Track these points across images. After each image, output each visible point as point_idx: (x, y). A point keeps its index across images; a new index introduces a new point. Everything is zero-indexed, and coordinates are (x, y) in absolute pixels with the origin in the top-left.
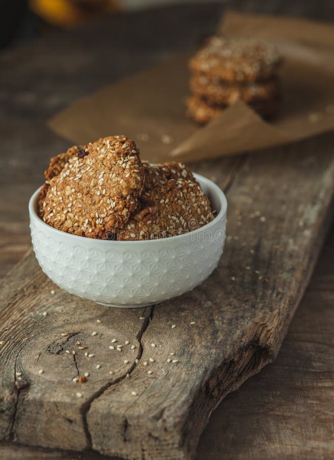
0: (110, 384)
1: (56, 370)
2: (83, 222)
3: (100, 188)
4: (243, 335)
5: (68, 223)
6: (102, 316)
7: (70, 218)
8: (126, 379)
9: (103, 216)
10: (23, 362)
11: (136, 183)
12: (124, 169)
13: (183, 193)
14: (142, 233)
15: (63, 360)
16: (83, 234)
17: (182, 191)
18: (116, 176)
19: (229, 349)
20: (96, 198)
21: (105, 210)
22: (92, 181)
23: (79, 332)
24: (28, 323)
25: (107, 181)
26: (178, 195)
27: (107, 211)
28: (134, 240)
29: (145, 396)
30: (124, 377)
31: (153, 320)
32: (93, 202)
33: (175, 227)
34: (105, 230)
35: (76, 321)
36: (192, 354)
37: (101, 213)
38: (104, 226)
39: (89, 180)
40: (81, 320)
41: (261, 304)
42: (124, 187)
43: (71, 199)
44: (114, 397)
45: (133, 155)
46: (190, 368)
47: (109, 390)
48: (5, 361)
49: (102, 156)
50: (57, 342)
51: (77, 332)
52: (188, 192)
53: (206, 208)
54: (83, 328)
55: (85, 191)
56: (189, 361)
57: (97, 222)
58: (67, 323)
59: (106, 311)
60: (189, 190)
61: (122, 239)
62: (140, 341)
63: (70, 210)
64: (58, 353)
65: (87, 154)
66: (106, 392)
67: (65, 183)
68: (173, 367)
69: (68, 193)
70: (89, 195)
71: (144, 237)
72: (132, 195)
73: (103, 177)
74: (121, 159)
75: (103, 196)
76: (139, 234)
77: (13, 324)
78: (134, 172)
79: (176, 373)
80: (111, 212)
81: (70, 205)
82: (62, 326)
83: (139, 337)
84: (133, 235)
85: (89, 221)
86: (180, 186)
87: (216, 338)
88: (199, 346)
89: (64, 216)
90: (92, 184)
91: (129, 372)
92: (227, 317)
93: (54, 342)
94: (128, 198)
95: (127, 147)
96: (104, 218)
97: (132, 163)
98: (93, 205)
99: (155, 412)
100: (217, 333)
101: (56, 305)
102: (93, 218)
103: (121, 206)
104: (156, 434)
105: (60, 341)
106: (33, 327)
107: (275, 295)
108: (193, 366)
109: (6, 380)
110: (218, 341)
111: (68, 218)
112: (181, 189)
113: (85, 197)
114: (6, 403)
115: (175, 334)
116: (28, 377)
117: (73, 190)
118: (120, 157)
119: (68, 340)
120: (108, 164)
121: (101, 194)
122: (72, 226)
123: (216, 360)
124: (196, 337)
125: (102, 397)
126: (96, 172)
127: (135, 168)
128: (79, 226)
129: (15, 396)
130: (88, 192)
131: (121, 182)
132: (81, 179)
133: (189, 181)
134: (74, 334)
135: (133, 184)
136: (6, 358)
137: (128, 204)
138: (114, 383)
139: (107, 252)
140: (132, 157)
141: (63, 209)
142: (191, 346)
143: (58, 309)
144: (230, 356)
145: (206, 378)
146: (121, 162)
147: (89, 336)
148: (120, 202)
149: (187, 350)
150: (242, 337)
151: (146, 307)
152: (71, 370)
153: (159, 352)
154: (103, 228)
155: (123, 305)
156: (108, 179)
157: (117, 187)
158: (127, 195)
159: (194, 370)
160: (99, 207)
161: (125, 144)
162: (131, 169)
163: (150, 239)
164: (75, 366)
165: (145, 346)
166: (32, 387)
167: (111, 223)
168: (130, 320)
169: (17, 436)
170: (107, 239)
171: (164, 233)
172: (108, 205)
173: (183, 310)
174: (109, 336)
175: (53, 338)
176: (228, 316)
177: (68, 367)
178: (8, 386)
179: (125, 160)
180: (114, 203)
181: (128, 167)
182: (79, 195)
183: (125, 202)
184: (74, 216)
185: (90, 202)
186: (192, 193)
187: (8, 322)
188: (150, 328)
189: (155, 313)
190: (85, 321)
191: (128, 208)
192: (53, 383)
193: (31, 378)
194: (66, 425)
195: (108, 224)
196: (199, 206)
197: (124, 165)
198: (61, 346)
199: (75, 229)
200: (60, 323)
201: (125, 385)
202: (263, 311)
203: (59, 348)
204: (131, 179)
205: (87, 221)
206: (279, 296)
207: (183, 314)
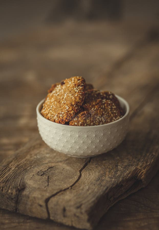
0: (61, 191)
1: (39, 183)
2: (55, 115)
3: (64, 100)
4: (130, 173)
5: (49, 115)
6: (67, 160)
7: (50, 112)
8: (69, 189)
9: (63, 113)
10: (25, 178)
11: (79, 99)
12: (76, 92)
13: (104, 106)
14: (80, 123)
15: (43, 179)
16: (54, 121)
17: (104, 105)
18: (72, 95)
19: (121, 179)
20: (62, 104)
21: (64, 110)
22: (62, 97)
23: (53, 167)
24: (32, 161)
25: (67, 97)
26: (101, 106)
27: (65, 111)
28: (77, 126)
29: (75, 198)
30: (68, 188)
31: (90, 163)
32: (60, 106)
33: (98, 122)
34: (63, 120)
35: (54, 161)
36: (103, 180)
37: (62, 112)
38: (63, 118)
39: (61, 96)
40: (56, 161)
41: (142, 160)
42: (73, 100)
43: (52, 104)
44: (62, 197)
45: (82, 86)
46: (100, 187)
47: (60, 193)
48: (18, 177)
49: (69, 85)
50: (43, 170)
51: (53, 166)
52: (107, 106)
53: (116, 114)
54: (56, 165)
55: (58, 101)
56: (101, 183)
57: (60, 115)
58: (50, 162)
59: (69, 158)
60: (108, 105)
61: (71, 125)
62: (80, 173)
63: (51, 109)
64: (41, 175)
65: (64, 84)
66: (58, 194)
67: (52, 96)
68: (92, 186)
69: (52, 101)
70: (59, 103)
71: (81, 125)
72: (77, 104)
73: (66, 95)
74: (76, 88)
75: (65, 104)
76: (79, 123)
77: (26, 161)
78: (79, 94)
79: (93, 188)
80: (66, 111)
81: (51, 107)
82: (47, 164)
83: (80, 171)
84: (76, 123)
85: (57, 115)
86: (103, 103)
87: (116, 174)
88: (107, 177)
89: (48, 111)
90: (61, 98)
91: (71, 186)
92: (124, 165)
93: (41, 170)
94: (74, 106)
95: (80, 82)
96: (63, 114)
97: (80, 90)
98: (60, 108)
99: (78, 205)
100: (117, 172)
101: (47, 153)
102: (59, 113)
103: (71, 109)
104: (77, 214)
105: (44, 170)
106: (34, 163)
107: (150, 156)
108: (101, 186)
109: (15, 185)
110: (117, 175)
111: (49, 112)
112: (104, 104)
113: (58, 103)
114: (14, 195)
115: (97, 171)
116: (25, 185)
117: (54, 100)
118: (76, 86)
119: (48, 170)
120: (70, 89)
121: (64, 103)
122: (51, 117)
123: (113, 184)
124: (107, 173)
125: (56, 196)
126: (65, 92)
127: (81, 92)
128: (53, 117)
129: (17, 192)
130: (59, 101)
131: (73, 98)
132: (58, 95)
133: (109, 101)
134: (51, 167)
135: (78, 100)
136: (18, 176)
137: (74, 109)
138: (63, 191)
139: (63, 130)
140: (81, 87)
141: (48, 108)
142: (103, 177)
143: (48, 155)
144: (120, 182)
145: (106, 192)
146: (75, 89)
147: (58, 169)
148: (71, 107)
149: (101, 179)
150: (128, 174)
151: (87, 158)
152: (45, 183)
153: (88, 179)
154: (62, 119)
155: (79, 156)
156: (68, 96)
157: (70, 100)
158: (74, 104)
159: (102, 188)
160: (62, 109)
161: (79, 81)
162: (78, 92)
163: (84, 126)
164: (47, 181)
165: (82, 175)
166: (26, 189)
167: (65, 117)
168: (79, 163)
169: (19, 210)
170: (64, 124)
171: (92, 124)
172: (65, 108)
173: (105, 160)
174: (66, 170)
175: (41, 168)
176: (126, 164)
177: (44, 182)
178: (16, 188)
179: (78, 88)
180: (68, 108)
181: (77, 91)
182: (56, 103)
183: (73, 108)
184: (52, 112)
185: (59, 106)
186: (109, 106)
187: (24, 160)
188: (87, 167)
189: (92, 160)
190: (58, 162)
191: (74, 111)
192: (36, 188)
193: (26, 185)
194: (39, 208)
195: (64, 117)
196: (112, 113)
197: (76, 91)
198: (43, 172)
199: (52, 118)
200: (46, 162)
201: (68, 192)
202: (143, 163)
203: (43, 173)
204: (77, 97)
205: (56, 115)
206: (152, 157)
207: (104, 162)
